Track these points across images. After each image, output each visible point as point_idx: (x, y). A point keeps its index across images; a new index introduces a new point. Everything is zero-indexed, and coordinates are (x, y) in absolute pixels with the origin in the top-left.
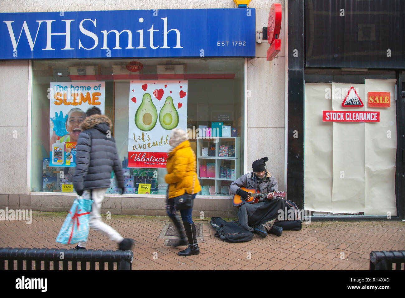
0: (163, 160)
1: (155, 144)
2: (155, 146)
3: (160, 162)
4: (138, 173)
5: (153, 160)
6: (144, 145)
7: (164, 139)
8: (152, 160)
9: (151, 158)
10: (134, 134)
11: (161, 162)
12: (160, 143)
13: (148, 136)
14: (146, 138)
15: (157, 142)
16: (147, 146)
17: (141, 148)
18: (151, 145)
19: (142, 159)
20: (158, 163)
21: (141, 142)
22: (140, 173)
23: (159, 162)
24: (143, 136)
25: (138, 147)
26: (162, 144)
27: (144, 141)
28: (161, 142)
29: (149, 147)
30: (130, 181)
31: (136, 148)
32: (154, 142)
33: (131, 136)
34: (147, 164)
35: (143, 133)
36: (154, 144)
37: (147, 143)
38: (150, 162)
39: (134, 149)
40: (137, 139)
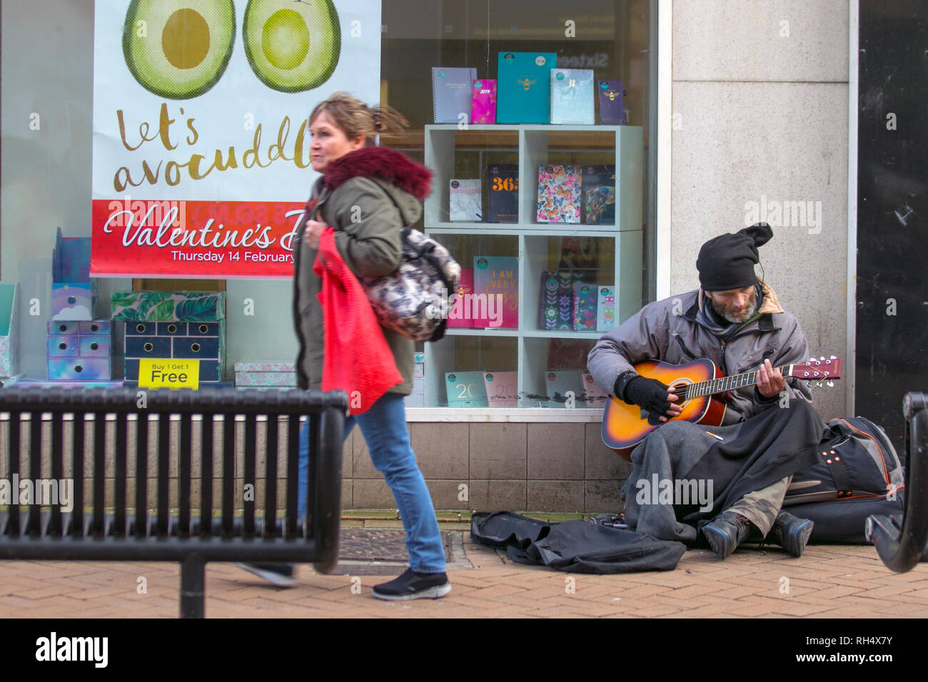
0: (263, 239)
1: (224, 163)
2: (221, 168)
3: (248, 249)
4: (135, 306)
5: (215, 241)
6: (171, 164)
7: (269, 138)
8: (209, 237)
9: (204, 232)
10: (120, 113)
11: (255, 249)
12: (251, 157)
13: (190, 122)
14: (178, 132)
15: (232, 150)
16: (185, 172)
17: (153, 180)
18: (203, 167)
19: (159, 235)
20: (242, 256)
21: (155, 154)
22: (143, 308)
23: (242, 250)
24: (165, 121)
25: (138, 175)
26: (256, 159)
27: (168, 145)
28: (255, 150)
29: (194, 174)
30: (95, 347)
31: (129, 179)
32: (218, 152)
33: (104, 124)
34: (186, 257)
35: (164, 107)
36: (218, 164)
37: (182, 156)
38: (199, 249)
39: (119, 187)
40: (133, 139)
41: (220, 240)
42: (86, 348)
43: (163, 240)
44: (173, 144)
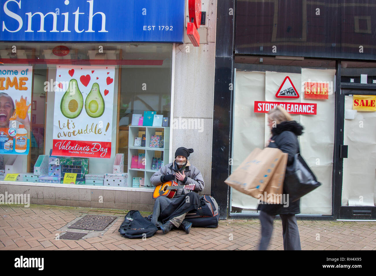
0: (87, 149)
1: (80, 133)
2: (79, 134)
3: (84, 151)
4: (65, 162)
5: (78, 149)
6: (69, 132)
7: (90, 127)
8: (77, 148)
9: (76, 147)
10: (59, 121)
11: (86, 151)
12: (86, 131)
13: (73, 123)
14: (71, 126)
15: (82, 130)
16: (72, 134)
17: (65, 136)
18: (76, 133)
19: (66, 147)
20: (83, 152)
21: (66, 130)
22: (66, 162)
23: (83, 151)
24: (68, 123)
25: (62, 134)
26: (87, 132)
27: (69, 129)
28: (87, 130)
29: (74, 134)
30: (58, 170)
31: (61, 135)
32: (79, 130)
33: (56, 123)
34: (71, 152)
35: (68, 120)
36: (79, 132)
37: (71, 130)
38: (74, 151)
39: (59, 137)
40: (62, 127)
41: (79, 149)
42: (56, 170)
43: (67, 148)
44: (70, 128)
